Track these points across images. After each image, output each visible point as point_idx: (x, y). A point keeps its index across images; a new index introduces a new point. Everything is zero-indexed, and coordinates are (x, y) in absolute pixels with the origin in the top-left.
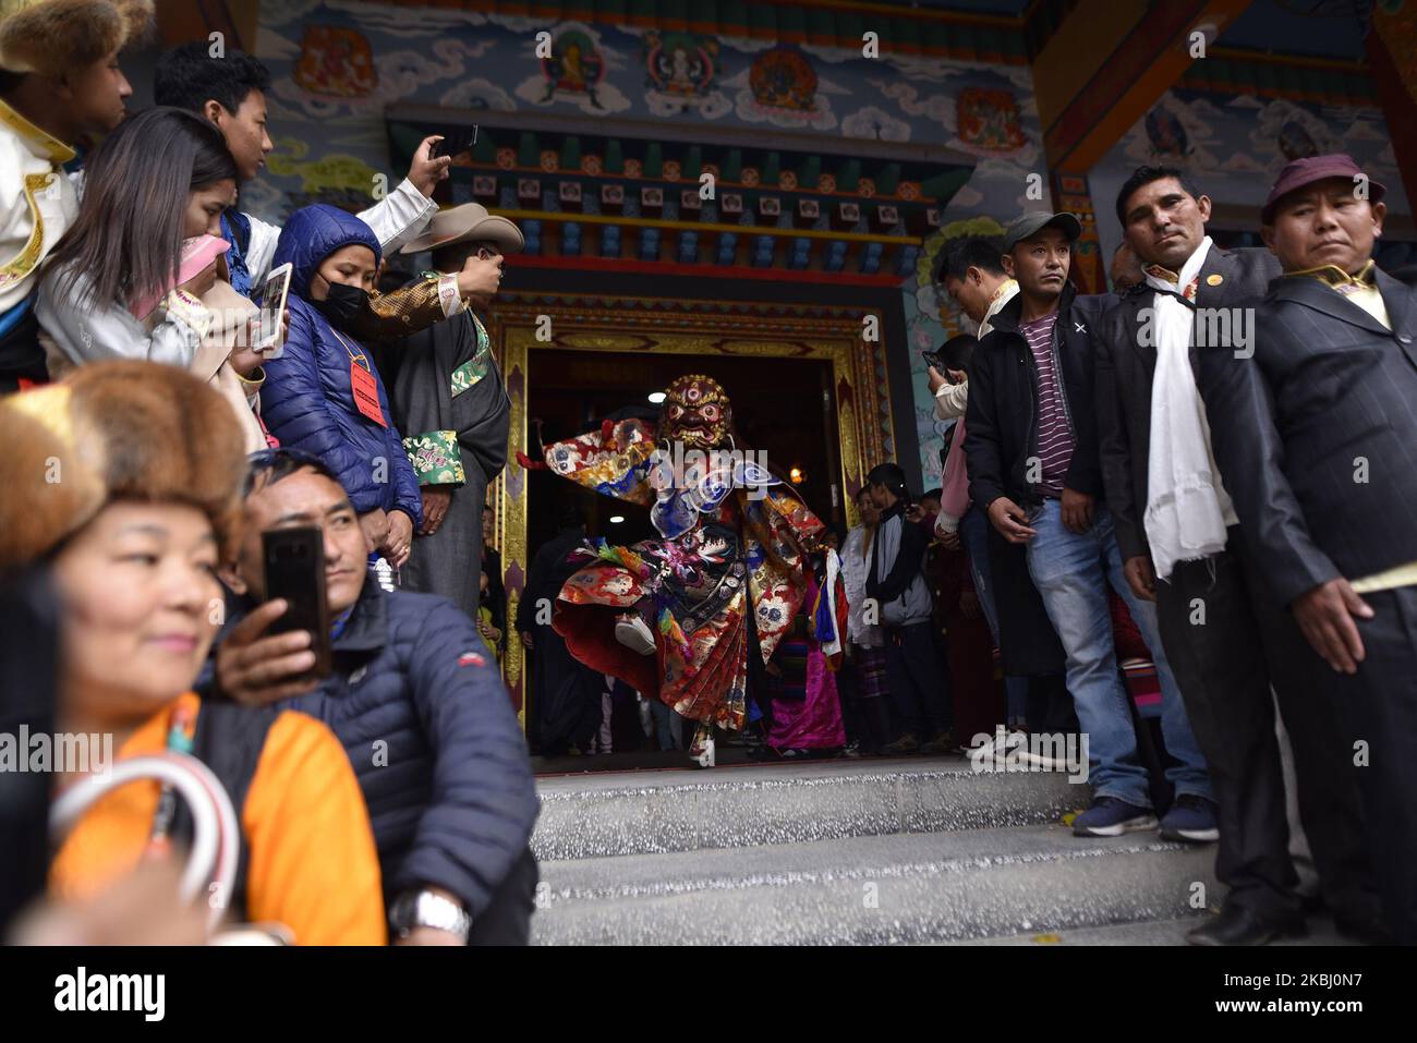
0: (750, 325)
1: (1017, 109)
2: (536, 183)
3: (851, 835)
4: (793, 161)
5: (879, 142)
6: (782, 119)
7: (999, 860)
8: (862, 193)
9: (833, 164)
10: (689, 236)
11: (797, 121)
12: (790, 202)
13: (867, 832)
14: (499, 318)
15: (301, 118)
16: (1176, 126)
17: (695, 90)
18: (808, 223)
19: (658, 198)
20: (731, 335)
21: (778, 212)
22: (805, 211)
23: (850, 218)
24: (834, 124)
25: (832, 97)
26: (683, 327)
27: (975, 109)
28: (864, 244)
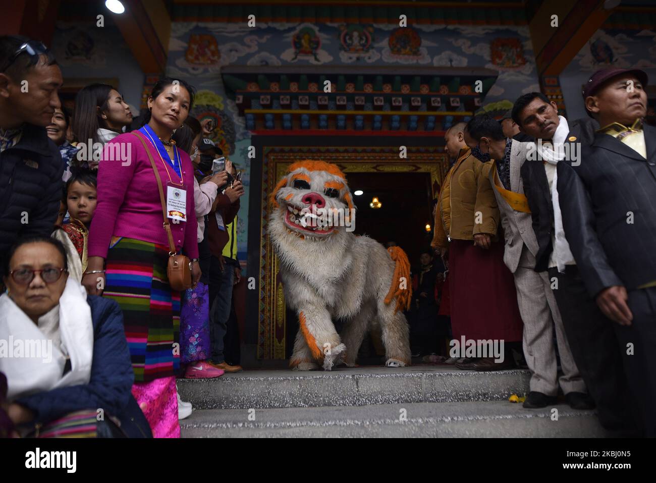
0: (390, 158)
1: (522, 47)
2: (288, 97)
3: (398, 403)
4: (407, 79)
5: (452, 67)
6: (405, 60)
7: (455, 418)
8: (442, 92)
9: (427, 80)
10: (359, 117)
11: (412, 61)
12: (407, 99)
13: (407, 401)
14: (274, 159)
15: (188, 75)
16: (607, 48)
17: (363, 50)
18: (416, 108)
19: (344, 101)
20: (380, 163)
21: (401, 104)
22: (414, 102)
23: (436, 104)
24: (430, 61)
25: (428, 48)
26: (358, 160)
27: (500, 48)
28: (444, 117)
